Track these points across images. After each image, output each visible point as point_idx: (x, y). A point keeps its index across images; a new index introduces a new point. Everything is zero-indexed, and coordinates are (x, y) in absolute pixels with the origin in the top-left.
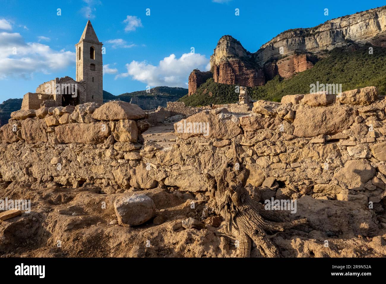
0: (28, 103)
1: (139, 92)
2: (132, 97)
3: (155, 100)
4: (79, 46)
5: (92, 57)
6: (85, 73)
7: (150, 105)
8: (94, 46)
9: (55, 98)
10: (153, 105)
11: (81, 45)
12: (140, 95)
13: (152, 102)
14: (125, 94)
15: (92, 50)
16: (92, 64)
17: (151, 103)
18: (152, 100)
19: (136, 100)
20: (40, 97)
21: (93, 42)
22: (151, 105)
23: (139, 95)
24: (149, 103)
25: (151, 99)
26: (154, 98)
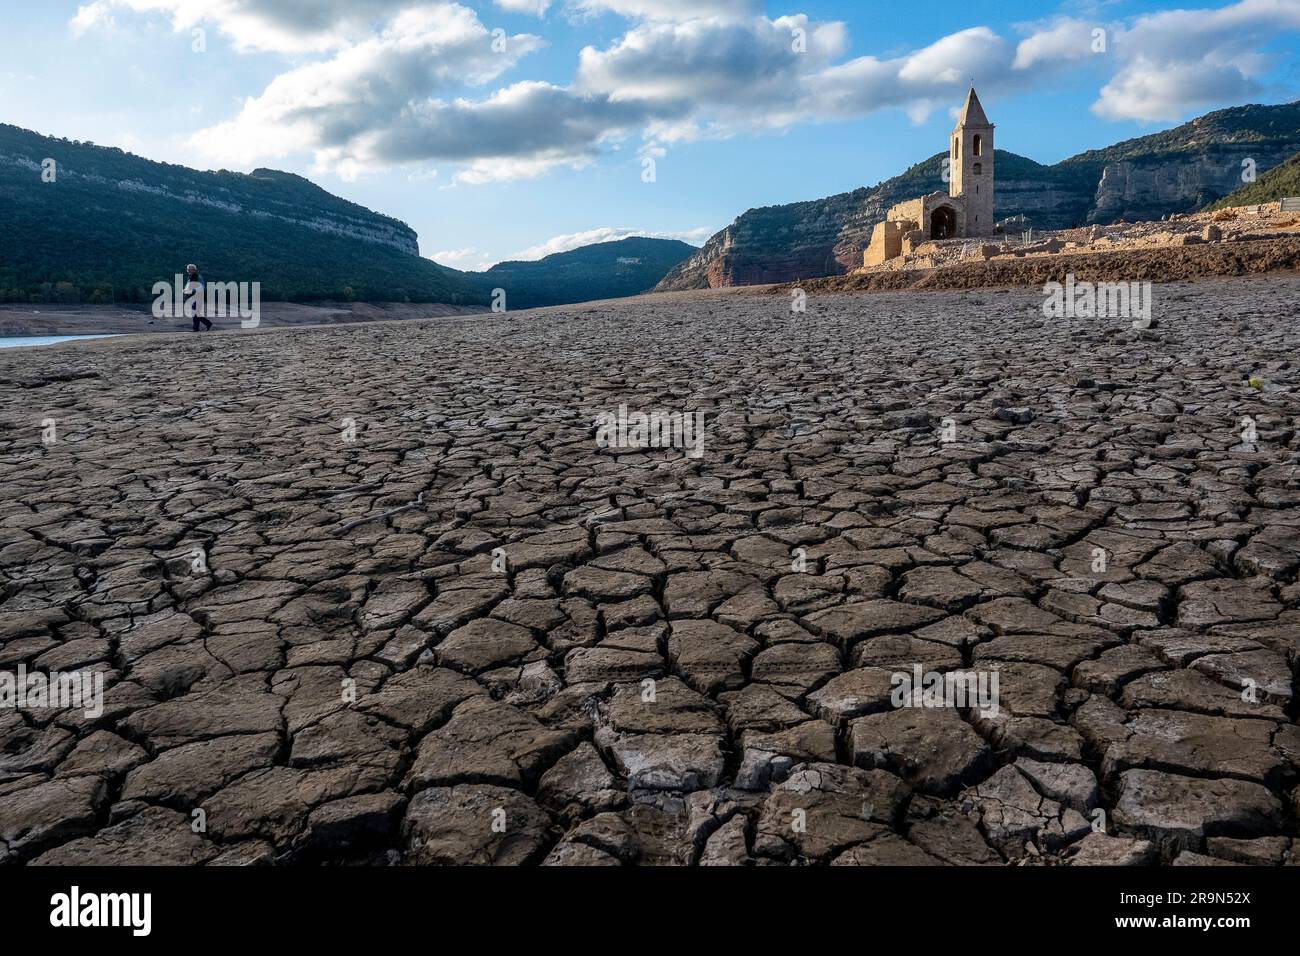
0: (883, 237)
1: (1136, 143)
2: (1107, 163)
3: (1198, 165)
4: (956, 136)
5: (976, 152)
6: (965, 182)
7: (1178, 184)
8: (981, 132)
9: (921, 227)
10: (1190, 186)
11: (960, 135)
12: (1140, 153)
13: (1187, 174)
14: (1084, 155)
15: (977, 139)
16: (976, 164)
17: (1181, 177)
18: (1187, 167)
19: (1123, 170)
20: (899, 225)
21: (978, 126)
22: (1182, 186)
23: (1135, 153)
24: (1173, 180)
25: (1183, 163)
26: (1193, 159)
